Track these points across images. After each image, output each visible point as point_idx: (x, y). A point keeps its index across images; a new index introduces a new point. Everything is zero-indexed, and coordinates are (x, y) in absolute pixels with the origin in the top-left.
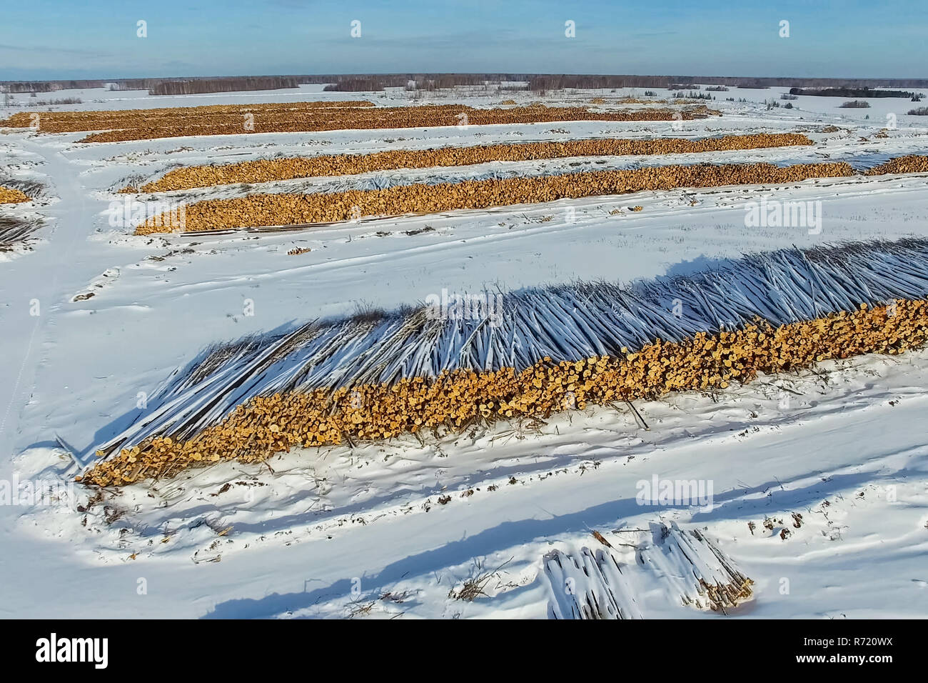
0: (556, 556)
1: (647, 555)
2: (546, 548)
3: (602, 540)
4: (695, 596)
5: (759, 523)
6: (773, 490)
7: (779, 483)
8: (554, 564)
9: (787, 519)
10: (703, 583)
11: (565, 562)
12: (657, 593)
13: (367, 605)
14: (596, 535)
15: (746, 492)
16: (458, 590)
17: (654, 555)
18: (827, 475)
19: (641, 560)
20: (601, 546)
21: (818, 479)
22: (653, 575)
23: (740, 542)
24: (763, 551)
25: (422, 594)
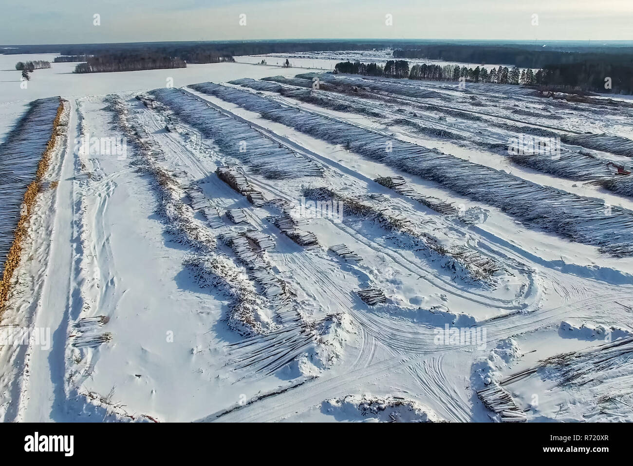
0: (74, 345)
1: (82, 330)
2: (70, 346)
3: (73, 336)
4: (101, 325)
5: (84, 309)
6: (70, 306)
7: (68, 304)
8: (76, 345)
9: (85, 305)
10: (98, 322)
11: (77, 342)
12: (95, 330)
13: (71, 380)
14: (70, 337)
15: (67, 311)
16: (76, 362)
17: (83, 329)
18: (70, 296)
19: (82, 332)
20: (75, 337)
21: (71, 299)
22: (90, 330)
23: (88, 314)
24: (92, 312)
25: (73, 370)
